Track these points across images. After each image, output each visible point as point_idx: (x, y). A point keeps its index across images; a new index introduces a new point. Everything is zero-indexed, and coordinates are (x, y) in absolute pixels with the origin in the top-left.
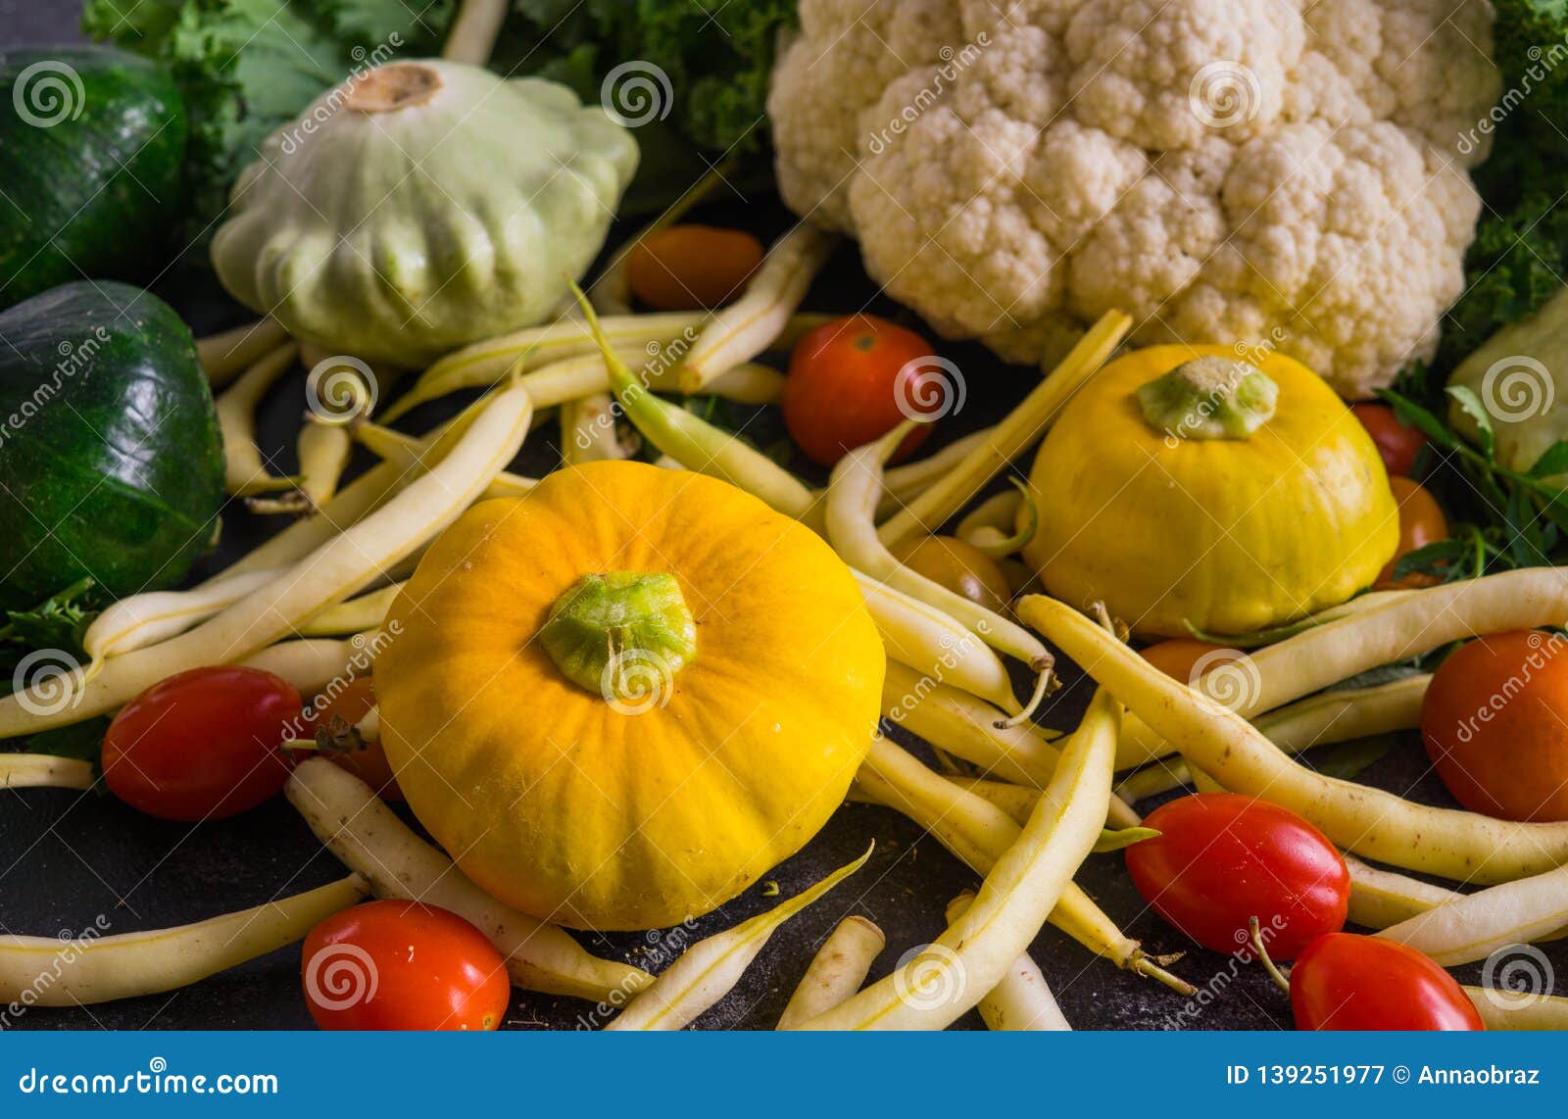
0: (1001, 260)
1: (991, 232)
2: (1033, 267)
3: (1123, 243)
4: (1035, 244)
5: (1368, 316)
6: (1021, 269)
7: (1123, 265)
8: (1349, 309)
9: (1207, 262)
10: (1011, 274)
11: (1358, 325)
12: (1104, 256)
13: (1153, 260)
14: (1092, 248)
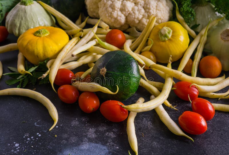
0: (119, 18)
1: (117, 14)
2: (123, 18)
3: (133, 14)
4: (123, 16)
5: (162, 19)
6: (121, 19)
7: (133, 17)
8: (160, 19)
9: (143, 15)
10: (120, 19)
11: (161, 21)
12: (131, 16)
13: (137, 16)
14: (129, 15)
